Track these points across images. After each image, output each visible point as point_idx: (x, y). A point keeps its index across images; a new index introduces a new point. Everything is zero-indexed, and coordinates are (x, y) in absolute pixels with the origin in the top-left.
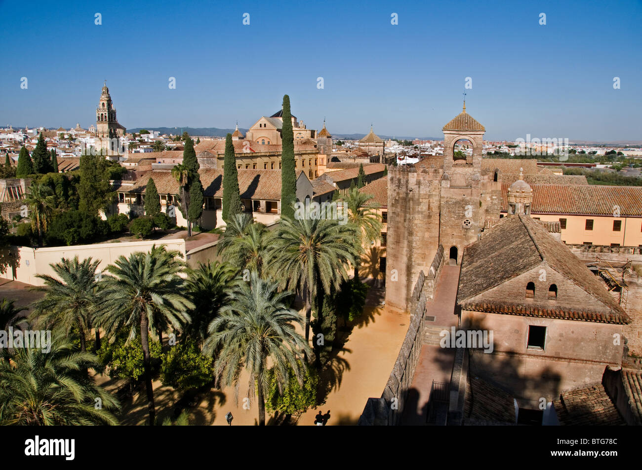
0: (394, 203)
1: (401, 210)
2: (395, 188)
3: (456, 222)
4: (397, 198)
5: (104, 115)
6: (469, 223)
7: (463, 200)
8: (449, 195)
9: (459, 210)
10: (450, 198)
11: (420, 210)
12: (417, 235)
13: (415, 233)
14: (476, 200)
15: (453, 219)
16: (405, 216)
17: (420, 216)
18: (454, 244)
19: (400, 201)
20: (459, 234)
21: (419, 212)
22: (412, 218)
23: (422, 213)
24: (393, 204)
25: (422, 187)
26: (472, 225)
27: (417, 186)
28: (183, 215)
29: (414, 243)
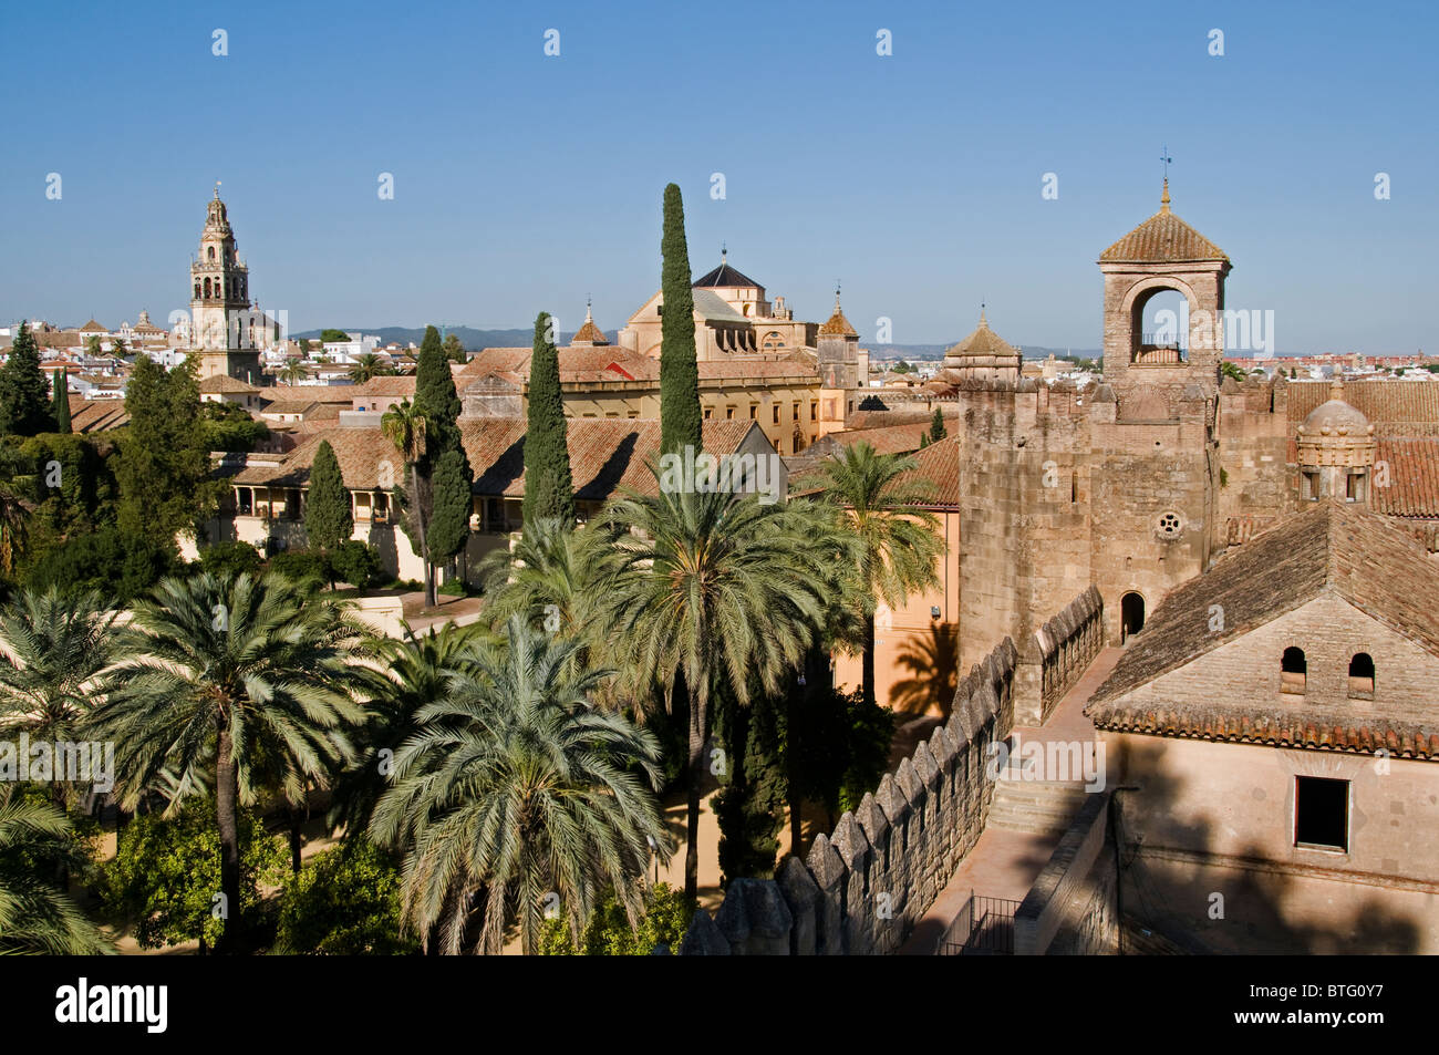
0: (976, 483)
1: (996, 501)
2: (978, 441)
3: (1137, 523)
4: (985, 469)
5: (213, 281)
6: (1176, 524)
7: (1154, 459)
8: (1115, 446)
9: (1143, 488)
10: (1118, 453)
11: (1047, 499)
12: (1040, 572)
13: (1035, 565)
14: (1193, 455)
15: (1127, 512)
16: (1008, 519)
17: (1049, 516)
18: (1134, 587)
19: (994, 477)
20: (1148, 557)
21: (1045, 507)
22: (1027, 524)
23: (1054, 507)
24: (973, 486)
25: (1052, 434)
26: (1183, 529)
27: (1039, 432)
28: (413, 544)
29: (1035, 596)
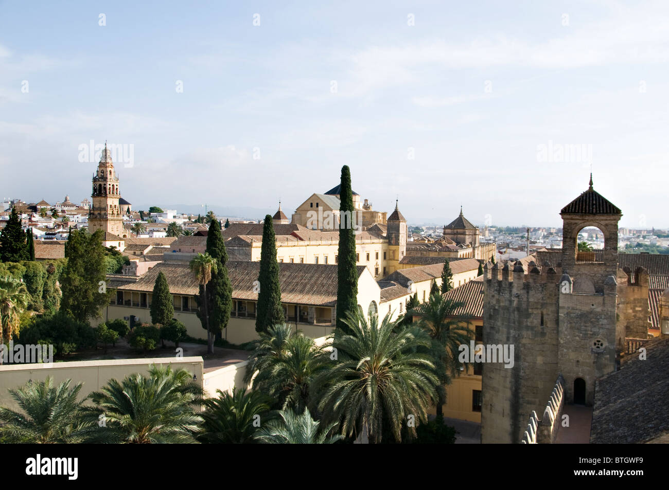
0: (492, 314)
1: (503, 324)
2: (493, 294)
3: (582, 343)
4: (497, 308)
6: (602, 345)
7: (591, 312)
8: (571, 305)
9: (586, 326)
10: (573, 309)
11: (529, 324)
12: (525, 360)
13: (522, 357)
14: (611, 312)
15: (577, 338)
16: (509, 333)
17: (530, 332)
18: (580, 375)
19: (501, 311)
20: (588, 361)
21: (527, 328)
22: (519, 336)
23: (532, 328)
24: (490, 315)
25: (531, 293)
26: (606, 348)
27: (524, 291)
28: (202, 323)
29: (522, 371)
